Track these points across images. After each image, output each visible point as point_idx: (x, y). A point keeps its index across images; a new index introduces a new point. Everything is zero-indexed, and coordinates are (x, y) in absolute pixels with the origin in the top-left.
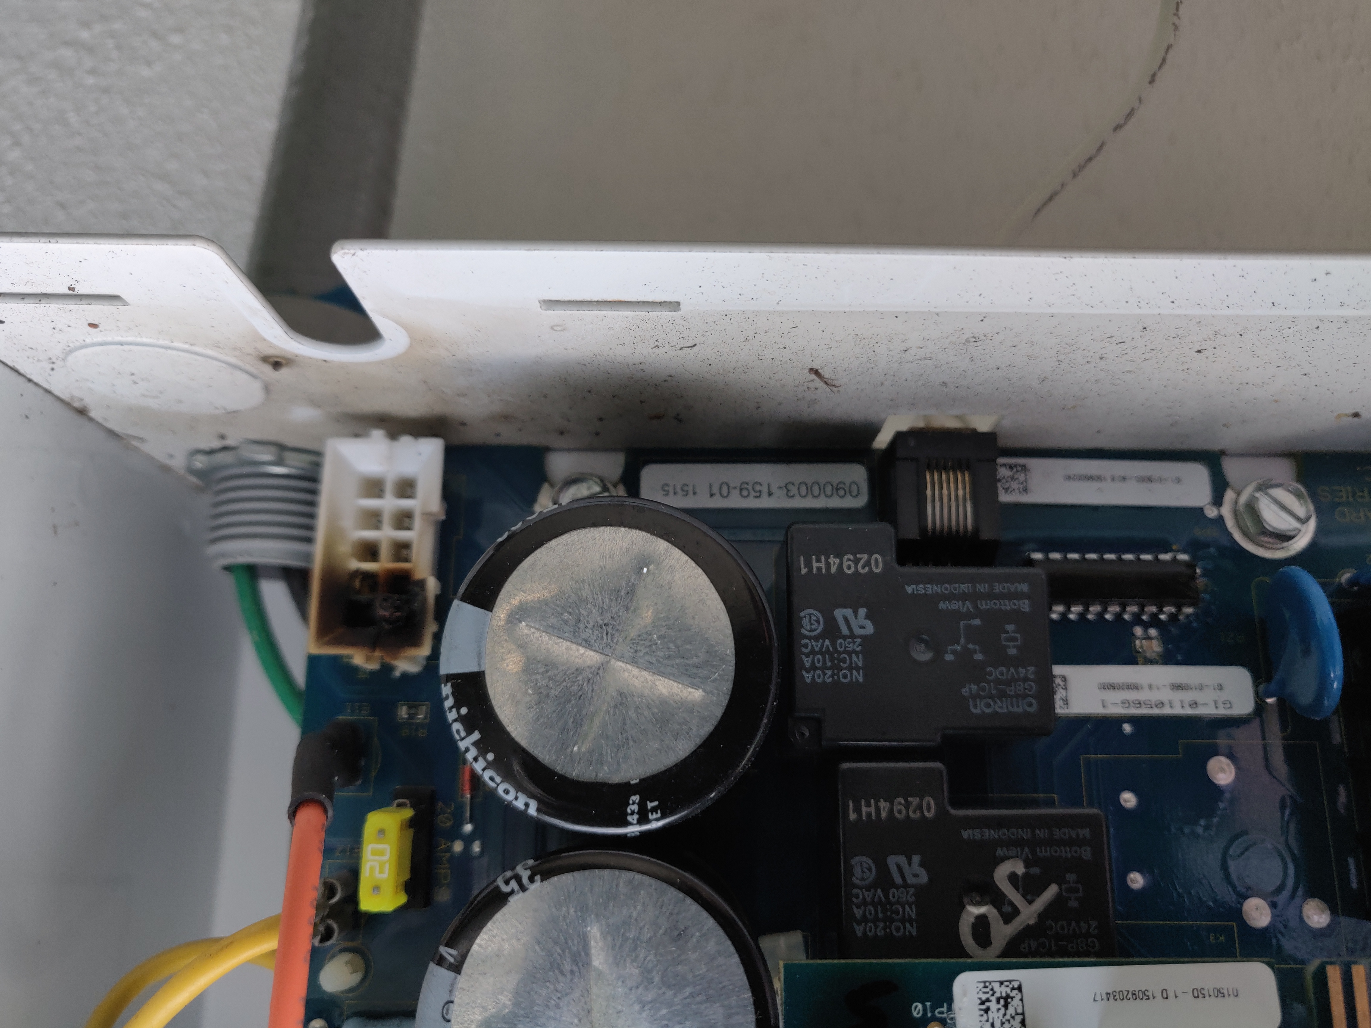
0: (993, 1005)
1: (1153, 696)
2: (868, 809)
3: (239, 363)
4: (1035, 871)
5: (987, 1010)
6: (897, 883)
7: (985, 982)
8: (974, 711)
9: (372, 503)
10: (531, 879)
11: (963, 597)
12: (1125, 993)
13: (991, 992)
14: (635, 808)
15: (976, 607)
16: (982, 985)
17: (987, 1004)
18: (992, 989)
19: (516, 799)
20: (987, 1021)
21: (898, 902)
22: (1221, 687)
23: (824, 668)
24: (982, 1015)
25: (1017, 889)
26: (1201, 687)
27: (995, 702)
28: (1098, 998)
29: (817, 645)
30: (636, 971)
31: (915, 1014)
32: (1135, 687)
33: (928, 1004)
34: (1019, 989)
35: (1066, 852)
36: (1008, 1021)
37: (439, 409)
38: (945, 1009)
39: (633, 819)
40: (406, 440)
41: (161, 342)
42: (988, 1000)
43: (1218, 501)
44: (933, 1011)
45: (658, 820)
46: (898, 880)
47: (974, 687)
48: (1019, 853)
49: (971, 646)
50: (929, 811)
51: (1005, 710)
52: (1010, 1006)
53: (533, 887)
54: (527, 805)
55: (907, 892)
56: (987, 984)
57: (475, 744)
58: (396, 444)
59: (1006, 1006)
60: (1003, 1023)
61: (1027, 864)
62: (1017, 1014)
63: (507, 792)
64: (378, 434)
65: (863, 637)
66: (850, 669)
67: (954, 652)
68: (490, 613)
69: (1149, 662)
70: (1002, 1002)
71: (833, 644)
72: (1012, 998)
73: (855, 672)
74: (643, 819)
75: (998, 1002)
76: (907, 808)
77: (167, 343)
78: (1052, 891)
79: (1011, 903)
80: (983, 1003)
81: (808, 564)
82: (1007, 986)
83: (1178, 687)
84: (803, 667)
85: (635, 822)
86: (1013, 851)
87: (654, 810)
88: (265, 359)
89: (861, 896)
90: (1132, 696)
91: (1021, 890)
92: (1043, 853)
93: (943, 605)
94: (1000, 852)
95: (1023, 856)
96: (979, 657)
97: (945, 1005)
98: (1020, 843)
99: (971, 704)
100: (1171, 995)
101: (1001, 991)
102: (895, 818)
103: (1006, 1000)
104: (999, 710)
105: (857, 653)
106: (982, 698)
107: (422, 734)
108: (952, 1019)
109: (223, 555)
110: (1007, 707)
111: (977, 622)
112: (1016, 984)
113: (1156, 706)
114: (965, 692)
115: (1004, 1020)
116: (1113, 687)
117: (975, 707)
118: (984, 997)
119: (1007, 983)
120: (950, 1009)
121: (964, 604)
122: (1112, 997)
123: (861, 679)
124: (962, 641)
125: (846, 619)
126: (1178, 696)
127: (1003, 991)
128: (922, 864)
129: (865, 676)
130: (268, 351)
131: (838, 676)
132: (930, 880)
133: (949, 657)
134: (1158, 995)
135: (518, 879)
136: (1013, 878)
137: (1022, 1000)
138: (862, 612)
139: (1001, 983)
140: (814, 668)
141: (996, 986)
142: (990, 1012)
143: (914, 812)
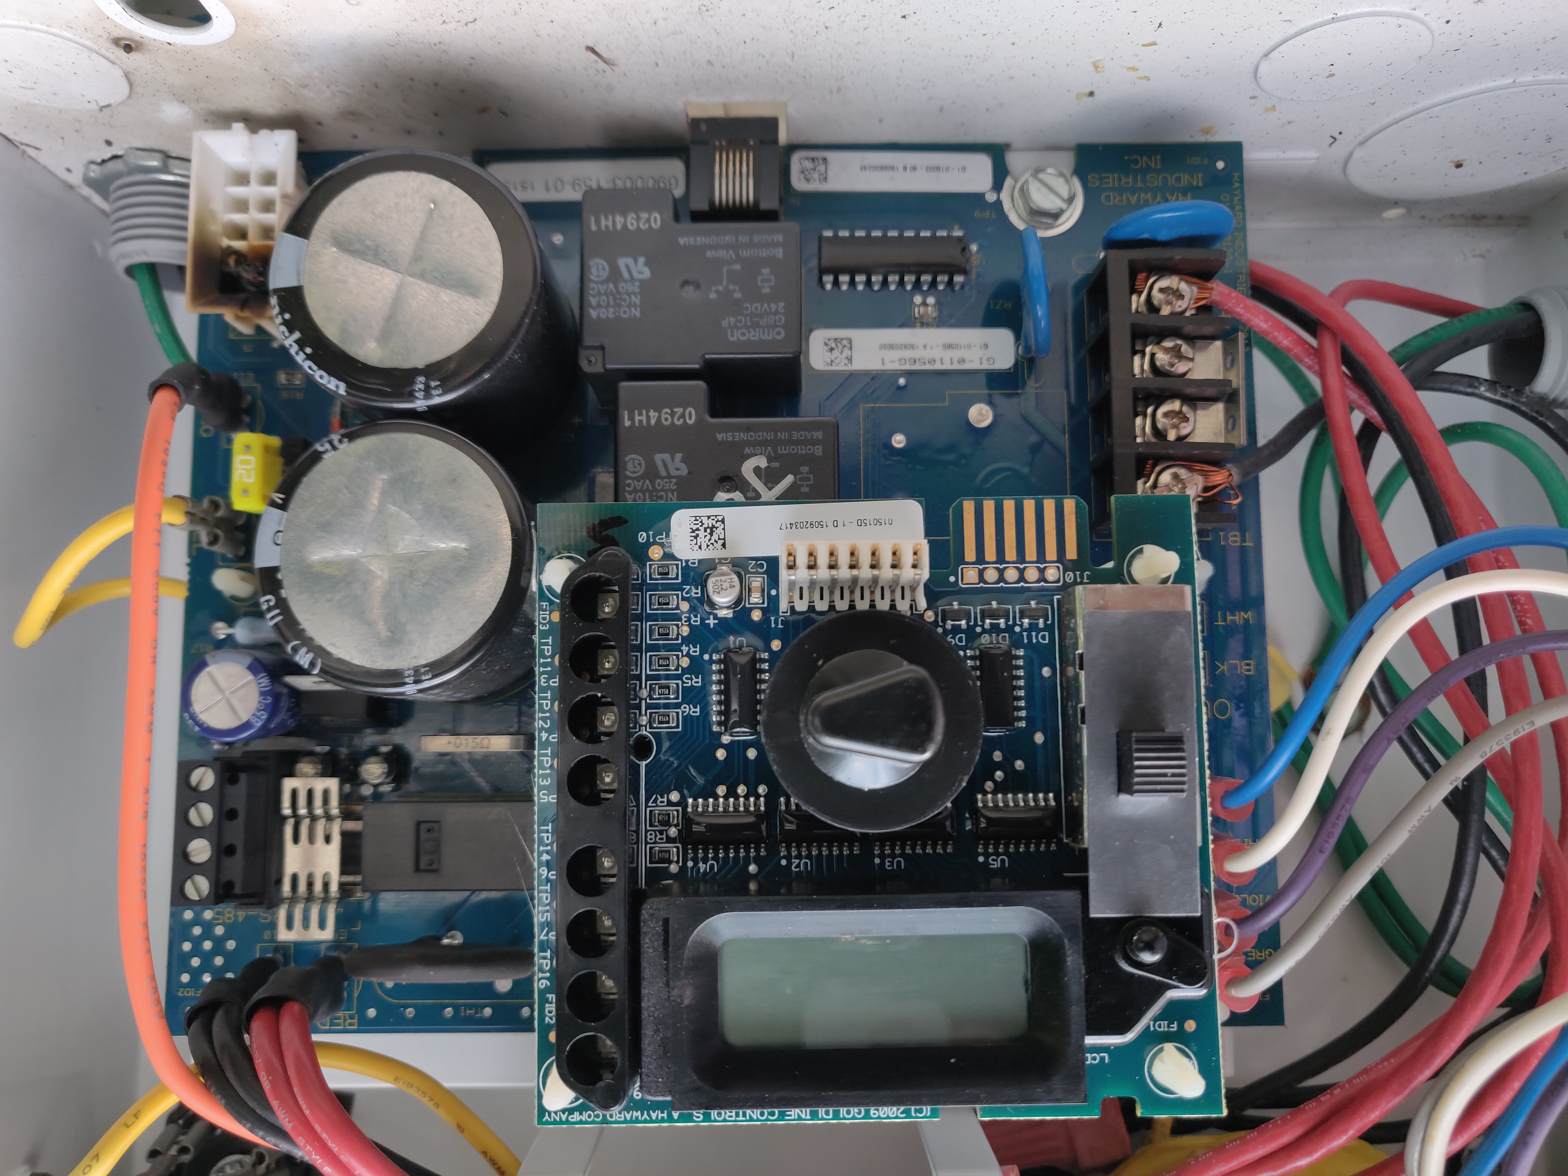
0: (701, 533)
1: (927, 354)
2: (640, 418)
3: (95, 47)
4: (776, 465)
5: (696, 537)
6: (662, 475)
7: (696, 517)
8: (731, 339)
9: (239, 191)
10: (340, 441)
11: (727, 247)
12: (805, 523)
13: (700, 524)
14: (422, 386)
15: (738, 255)
16: (694, 518)
17: (697, 532)
18: (701, 522)
19: (329, 382)
20: (696, 544)
21: (662, 490)
22: (986, 346)
23: (608, 305)
24: (692, 540)
25: (760, 479)
26: (969, 346)
27: (749, 332)
28: (784, 527)
29: (602, 288)
30: (420, 507)
31: (640, 540)
32: (912, 347)
33: (651, 533)
34: (723, 521)
35: (802, 450)
36: (712, 544)
37: (292, 106)
38: (664, 536)
39: (420, 395)
40: (264, 133)
41: (22, 24)
42: (698, 529)
43: (998, 186)
44: (654, 537)
45: (439, 395)
46: (663, 473)
47: (732, 320)
48: (763, 452)
49: (731, 287)
50: (690, 419)
51: (757, 338)
52: (714, 533)
53: (341, 447)
54: (337, 387)
55: (671, 482)
56: (698, 518)
57: (296, 342)
58: (255, 136)
59: (711, 534)
60: (708, 546)
61: (769, 460)
62: (719, 539)
63: (321, 377)
64: (239, 127)
65: (641, 281)
66: (629, 306)
67: (717, 292)
68: (306, 241)
69: (924, 324)
70: (708, 530)
71: (616, 287)
72: (717, 528)
73: (633, 309)
74: (428, 394)
75: (705, 531)
76: (673, 417)
77: (27, 24)
78: (789, 479)
79: (755, 490)
80: (693, 531)
81: (598, 223)
82: (713, 519)
83: (949, 346)
84: (590, 306)
85: (422, 397)
86: (758, 449)
87: (436, 387)
88: (116, 41)
89: (633, 485)
90: (908, 354)
91: (763, 480)
92: (782, 451)
93: (709, 254)
94: (747, 450)
95: (767, 454)
96: (738, 295)
97: (664, 533)
98: (764, 443)
99: (729, 333)
100: (840, 524)
101: (708, 523)
102: (662, 424)
103: (712, 529)
104: (752, 338)
105: (635, 294)
106: (738, 328)
107: (299, 396)
108: (670, 542)
109: (122, 256)
110: (759, 336)
111: (737, 267)
112: (720, 518)
113: (929, 362)
114: (725, 323)
115: (709, 544)
116: (891, 347)
117: (732, 335)
118: (695, 527)
119: (714, 517)
120: (668, 536)
121: (727, 253)
122: (794, 526)
123: (638, 315)
124: (725, 282)
125: (627, 267)
126: (948, 354)
127: (710, 522)
128: (683, 461)
129: (642, 312)
130: (117, 33)
131: (619, 312)
132: (690, 473)
133: (713, 296)
134: (830, 524)
135: (331, 442)
136: (757, 471)
137: (724, 529)
138: (641, 260)
139: (709, 517)
140: (599, 305)
141: (705, 520)
142: (698, 538)
143: (678, 420)
